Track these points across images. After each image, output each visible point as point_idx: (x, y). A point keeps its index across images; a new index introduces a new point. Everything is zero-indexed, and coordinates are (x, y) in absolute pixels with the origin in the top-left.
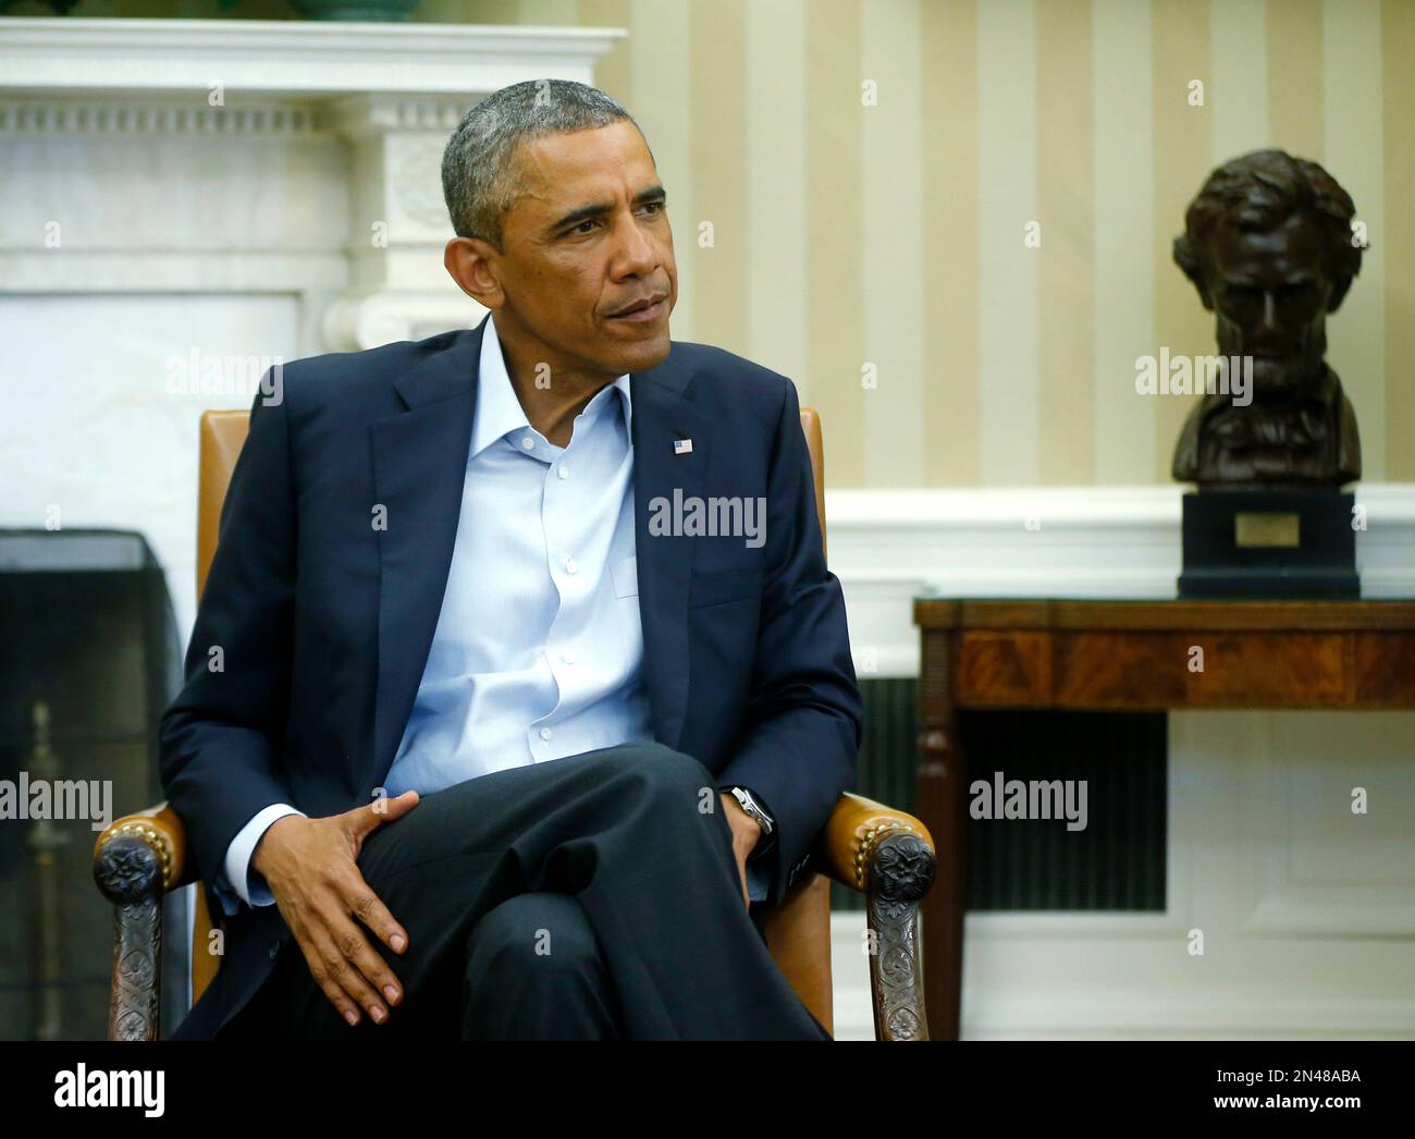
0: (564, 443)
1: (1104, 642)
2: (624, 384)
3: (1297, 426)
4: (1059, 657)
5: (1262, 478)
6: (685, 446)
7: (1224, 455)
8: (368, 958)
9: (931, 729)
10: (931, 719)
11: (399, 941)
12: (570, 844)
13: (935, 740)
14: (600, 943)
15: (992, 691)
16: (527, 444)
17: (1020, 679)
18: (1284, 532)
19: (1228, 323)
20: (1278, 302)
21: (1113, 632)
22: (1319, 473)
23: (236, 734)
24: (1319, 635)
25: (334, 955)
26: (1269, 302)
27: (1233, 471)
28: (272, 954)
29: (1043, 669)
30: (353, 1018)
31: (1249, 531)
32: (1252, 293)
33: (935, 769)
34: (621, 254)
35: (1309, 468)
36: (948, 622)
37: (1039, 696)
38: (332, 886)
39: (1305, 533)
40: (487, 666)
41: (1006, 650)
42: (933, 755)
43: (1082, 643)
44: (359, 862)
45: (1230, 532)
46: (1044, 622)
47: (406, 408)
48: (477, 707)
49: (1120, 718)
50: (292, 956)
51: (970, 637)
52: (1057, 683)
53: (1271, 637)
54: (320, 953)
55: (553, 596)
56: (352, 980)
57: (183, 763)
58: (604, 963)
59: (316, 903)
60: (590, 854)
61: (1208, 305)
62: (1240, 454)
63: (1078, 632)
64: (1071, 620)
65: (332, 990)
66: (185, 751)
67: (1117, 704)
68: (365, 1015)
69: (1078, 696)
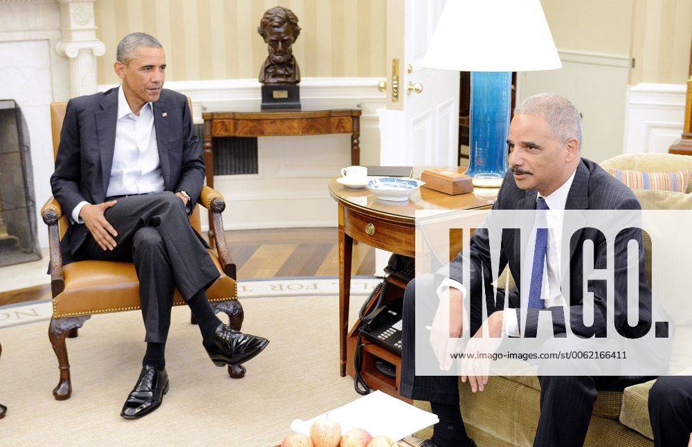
0: (138, 115)
1: (245, 122)
2: (151, 104)
3: (286, 70)
4: (235, 124)
5: (279, 82)
6: (165, 114)
7: (270, 77)
8: (109, 237)
9: (207, 142)
10: (207, 139)
11: (115, 234)
12: (154, 217)
13: (208, 144)
14: (163, 239)
15: (221, 133)
16: (131, 116)
17: (227, 130)
18: (284, 94)
19: (270, 47)
20: (282, 43)
21: (247, 120)
22: (292, 81)
23: (70, 183)
24: (293, 119)
25: (101, 236)
26: (280, 43)
27: (272, 80)
28: (85, 235)
29: (232, 128)
30: (105, 249)
31: (276, 94)
32: (276, 41)
33: (208, 151)
34: (154, 77)
35: (289, 80)
36: (210, 118)
37: (231, 134)
38: (99, 222)
39: (289, 95)
40: (125, 166)
41: (223, 124)
42: (208, 148)
43: (240, 122)
44: (104, 215)
45: (272, 95)
46: (232, 117)
47: (102, 109)
48: (125, 177)
49: (247, 138)
50: (90, 235)
51: (215, 121)
52: (235, 130)
53: (282, 120)
54: (97, 236)
55: (139, 151)
56: (105, 242)
57: (58, 190)
58: (164, 243)
59: (96, 225)
60: (159, 220)
61: (266, 42)
62: (274, 76)
63: (239, 120)
64: (237, 117)
65: (100, 243)
66: (58, 187)
67: (249, 135)
68: (108, 249)
69: (240, 134)
